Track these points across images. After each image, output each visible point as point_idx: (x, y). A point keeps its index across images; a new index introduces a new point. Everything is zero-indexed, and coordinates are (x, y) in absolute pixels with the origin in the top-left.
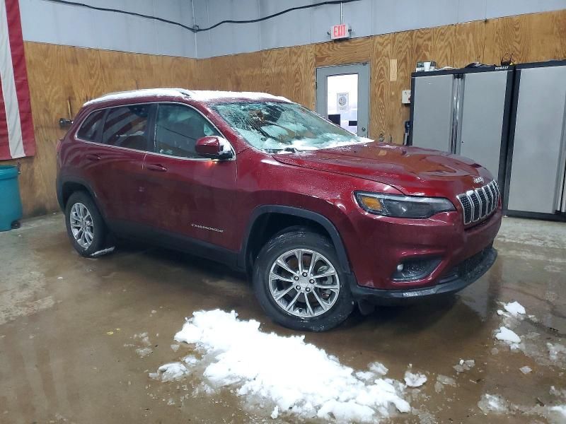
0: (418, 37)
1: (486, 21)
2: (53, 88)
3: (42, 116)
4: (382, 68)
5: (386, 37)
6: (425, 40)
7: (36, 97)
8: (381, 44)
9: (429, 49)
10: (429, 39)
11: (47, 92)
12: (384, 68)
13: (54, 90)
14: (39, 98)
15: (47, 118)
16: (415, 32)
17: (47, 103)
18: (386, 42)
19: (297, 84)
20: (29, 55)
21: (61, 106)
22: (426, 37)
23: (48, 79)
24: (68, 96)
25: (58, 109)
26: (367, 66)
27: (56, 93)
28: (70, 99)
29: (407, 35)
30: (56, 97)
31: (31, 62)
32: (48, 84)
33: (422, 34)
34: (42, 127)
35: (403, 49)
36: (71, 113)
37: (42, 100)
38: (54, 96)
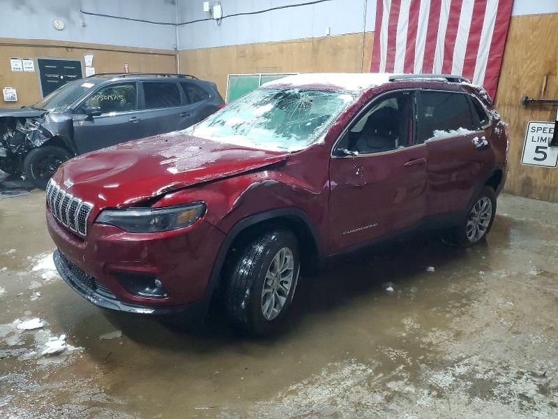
2: (531, 63)
3: (508, 94)
7: (510, 73)
11: (522, 68)
13: (531, 66)
14: (512, 74)
15: (514, 94)
17: (518, 81)
20: (516, 30)
21: (534, 83)
23: (529, 53)
24: (547, 72)
25: (529, 86)
27: (534, 68)
28: (548, 76)
30: (531, 74)
31: (516, 37)
32: (528, 58)
34: (505, 104)
36: (545, 89)
37: (515, 77)
38: (530, 71)
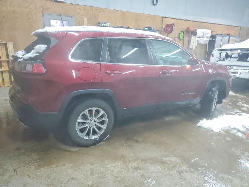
0: (95, 10)
1: (117, 10)
4: (80, 21)
5: (81, 7)
6: (97, 12)
8: (80, 9)
9: (99, 16)
10: (99, 12)
12: (81, 21)
16: (94, 8)
18: (81, 9)
19: (30, 21)
22: (98, 11)
26: (73, 18)
29: (91, 8)
33: (96, 9)
35: (89, 14)
